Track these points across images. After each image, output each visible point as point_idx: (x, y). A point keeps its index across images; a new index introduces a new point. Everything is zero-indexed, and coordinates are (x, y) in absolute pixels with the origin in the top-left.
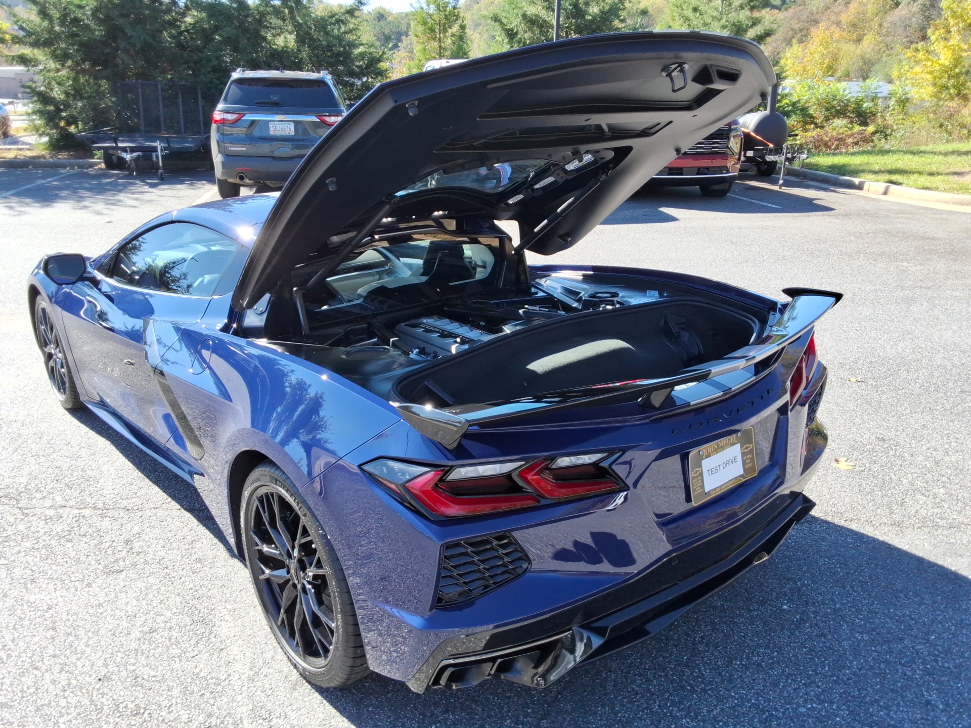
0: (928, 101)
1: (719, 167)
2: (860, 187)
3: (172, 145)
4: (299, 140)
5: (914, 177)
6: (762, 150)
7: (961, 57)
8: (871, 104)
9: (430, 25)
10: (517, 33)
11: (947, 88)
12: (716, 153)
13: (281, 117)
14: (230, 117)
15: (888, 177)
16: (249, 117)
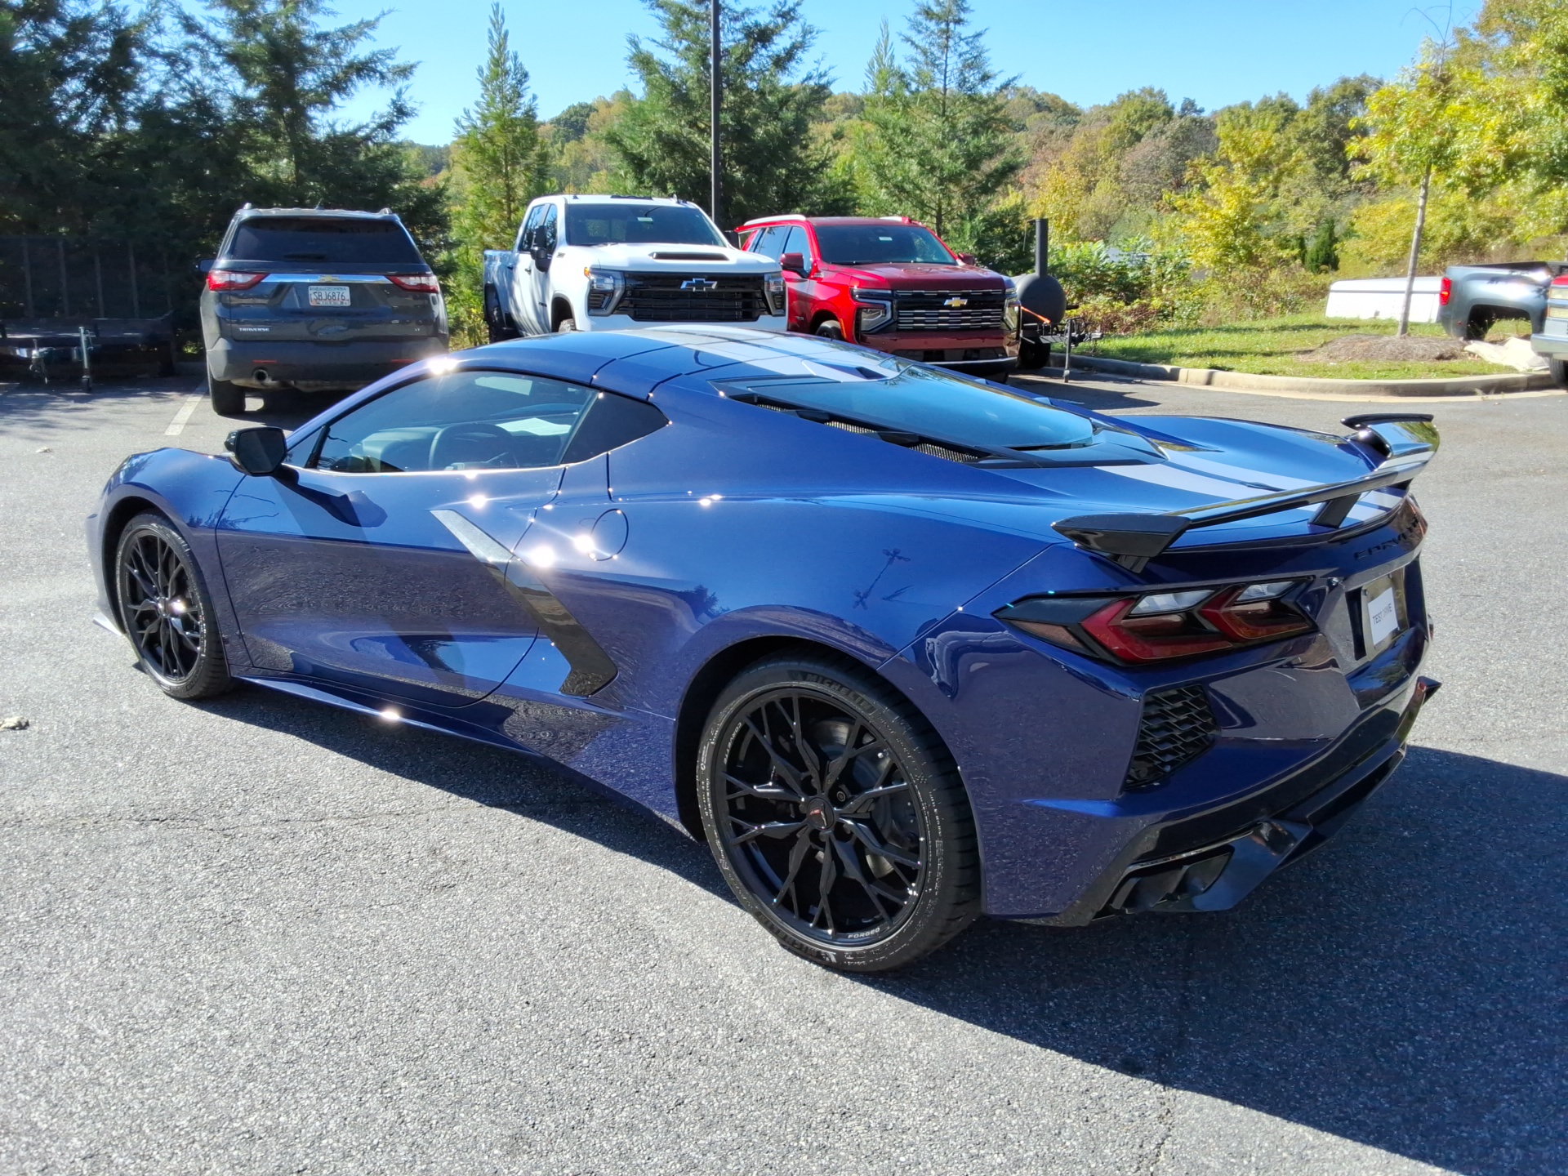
0: (1209, 269)
1: (993, 348)
2: (1173, 376)
3: (102, 335)
4: (358, 315)
5: (1245, 360)
6: (1035, 327)
7: (1249, 204)
8: (1139, 273)
9: (491, 152)
10: (647, 163)
11: (1235, 249)
12: (987, 328)
13: (327, 278)
14: (239, 278)
15: (1209, 361)
16: (274, 279)
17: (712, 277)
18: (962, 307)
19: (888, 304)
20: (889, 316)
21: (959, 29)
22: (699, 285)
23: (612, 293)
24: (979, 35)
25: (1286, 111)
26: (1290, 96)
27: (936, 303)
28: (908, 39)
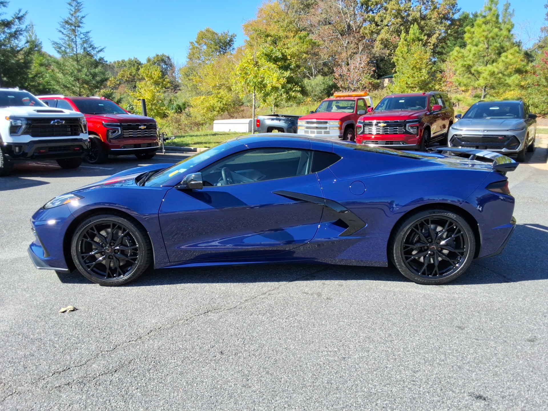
17: (62, 119)
18: (145, 129)
19: (119, 128)
20: (120, 133)
21: (79, 29)
22: (58, 122)
23: (21, 126)
24: (88, 32)
25: (137, 64)
26: (138, 59)
27: (136, 128)
28: (60, 31)
